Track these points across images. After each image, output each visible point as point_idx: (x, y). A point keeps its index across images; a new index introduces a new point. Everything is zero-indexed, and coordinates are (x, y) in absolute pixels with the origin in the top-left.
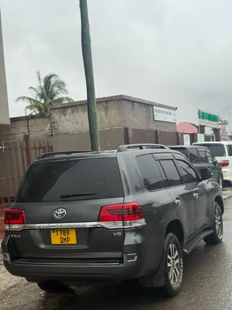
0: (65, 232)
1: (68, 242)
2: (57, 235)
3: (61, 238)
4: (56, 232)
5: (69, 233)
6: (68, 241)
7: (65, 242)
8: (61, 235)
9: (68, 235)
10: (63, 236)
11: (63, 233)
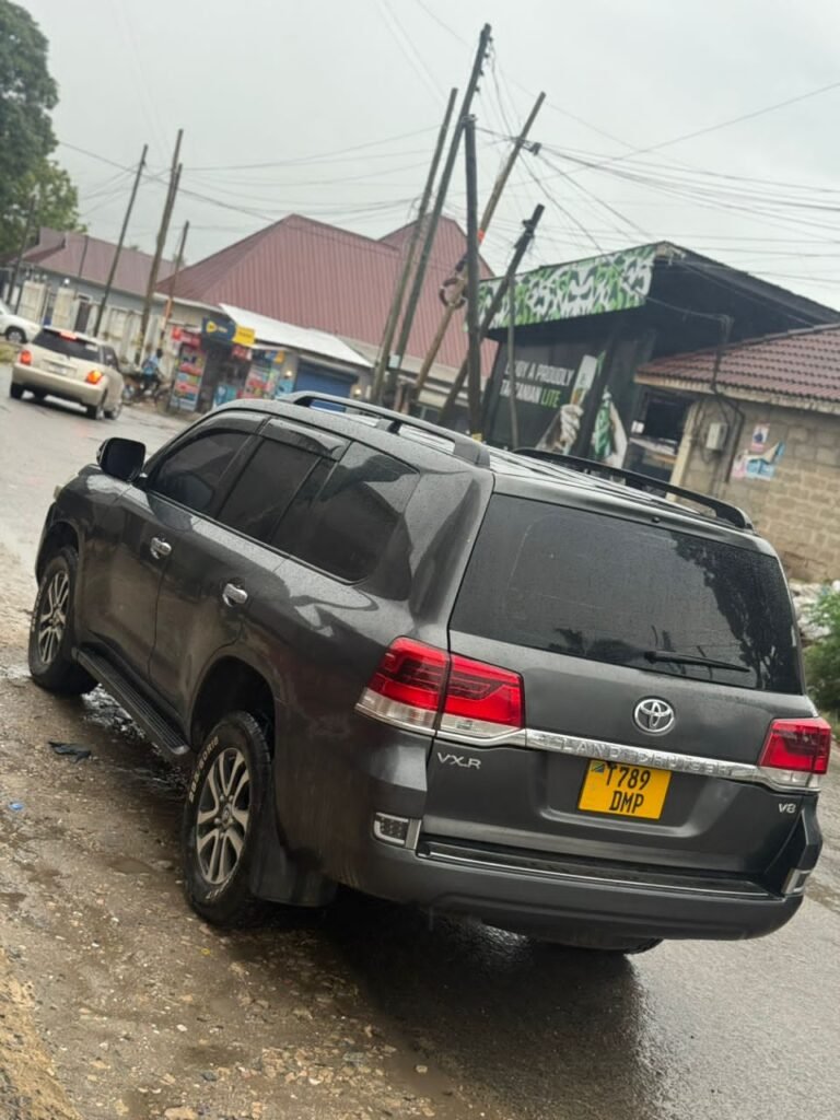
0: (635, 778)
1: (633, 811)
2: (608, 783)
3: (616, 793)
4: (607, 771)
5: (650, 782)
6: (636, 805)
7: (625, 808)
8: (619, 785)
9: (641, 788)
10: (624, 788)
11: (628, 776)
